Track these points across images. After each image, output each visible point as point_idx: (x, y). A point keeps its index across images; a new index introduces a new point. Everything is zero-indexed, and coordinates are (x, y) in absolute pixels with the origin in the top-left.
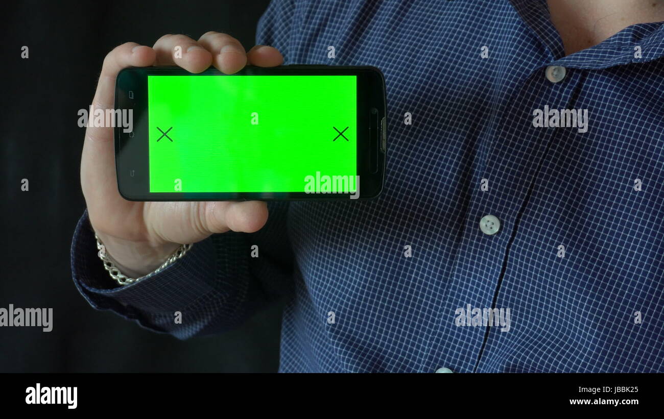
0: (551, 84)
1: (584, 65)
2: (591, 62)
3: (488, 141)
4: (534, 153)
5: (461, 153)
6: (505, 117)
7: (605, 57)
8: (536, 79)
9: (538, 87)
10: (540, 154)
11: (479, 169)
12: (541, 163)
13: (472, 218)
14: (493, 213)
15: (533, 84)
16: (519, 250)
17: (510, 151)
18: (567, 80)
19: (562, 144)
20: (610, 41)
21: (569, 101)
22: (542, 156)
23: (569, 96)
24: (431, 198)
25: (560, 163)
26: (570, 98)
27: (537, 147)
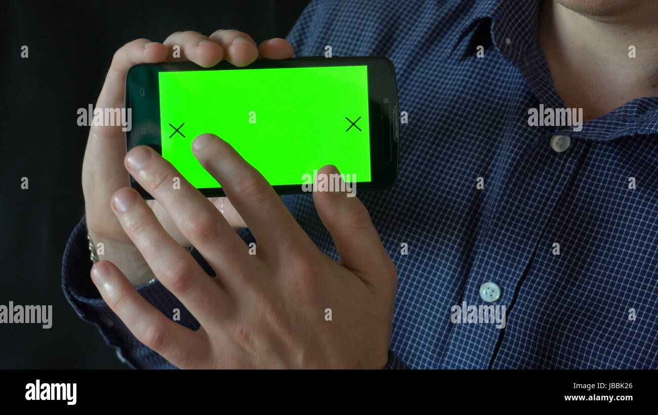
0: (555, 154)
1: (590, 136)
2: (597, 133)
3: (491, 208)
4: (537, 221)
5: (465, 220)
6: (509, 185)
7: (610, 128)
8: (541, 148)
9: (543, 156)
10: (542, 223)
11: (481, 236)
12: (544, 232)
13: (472, 285)
14: (494, 281)
15: (538, 153)
16: (518, 317)
17: (513, 219)
18: (571, 150)
19: (565, 213)
20: (615, 113)
21: (573, 171)
22: (545, 224)
23: (573, 166)
24: (433, 264)
25: (563, 232)
26: (574, 169)
27: (540, 216)
